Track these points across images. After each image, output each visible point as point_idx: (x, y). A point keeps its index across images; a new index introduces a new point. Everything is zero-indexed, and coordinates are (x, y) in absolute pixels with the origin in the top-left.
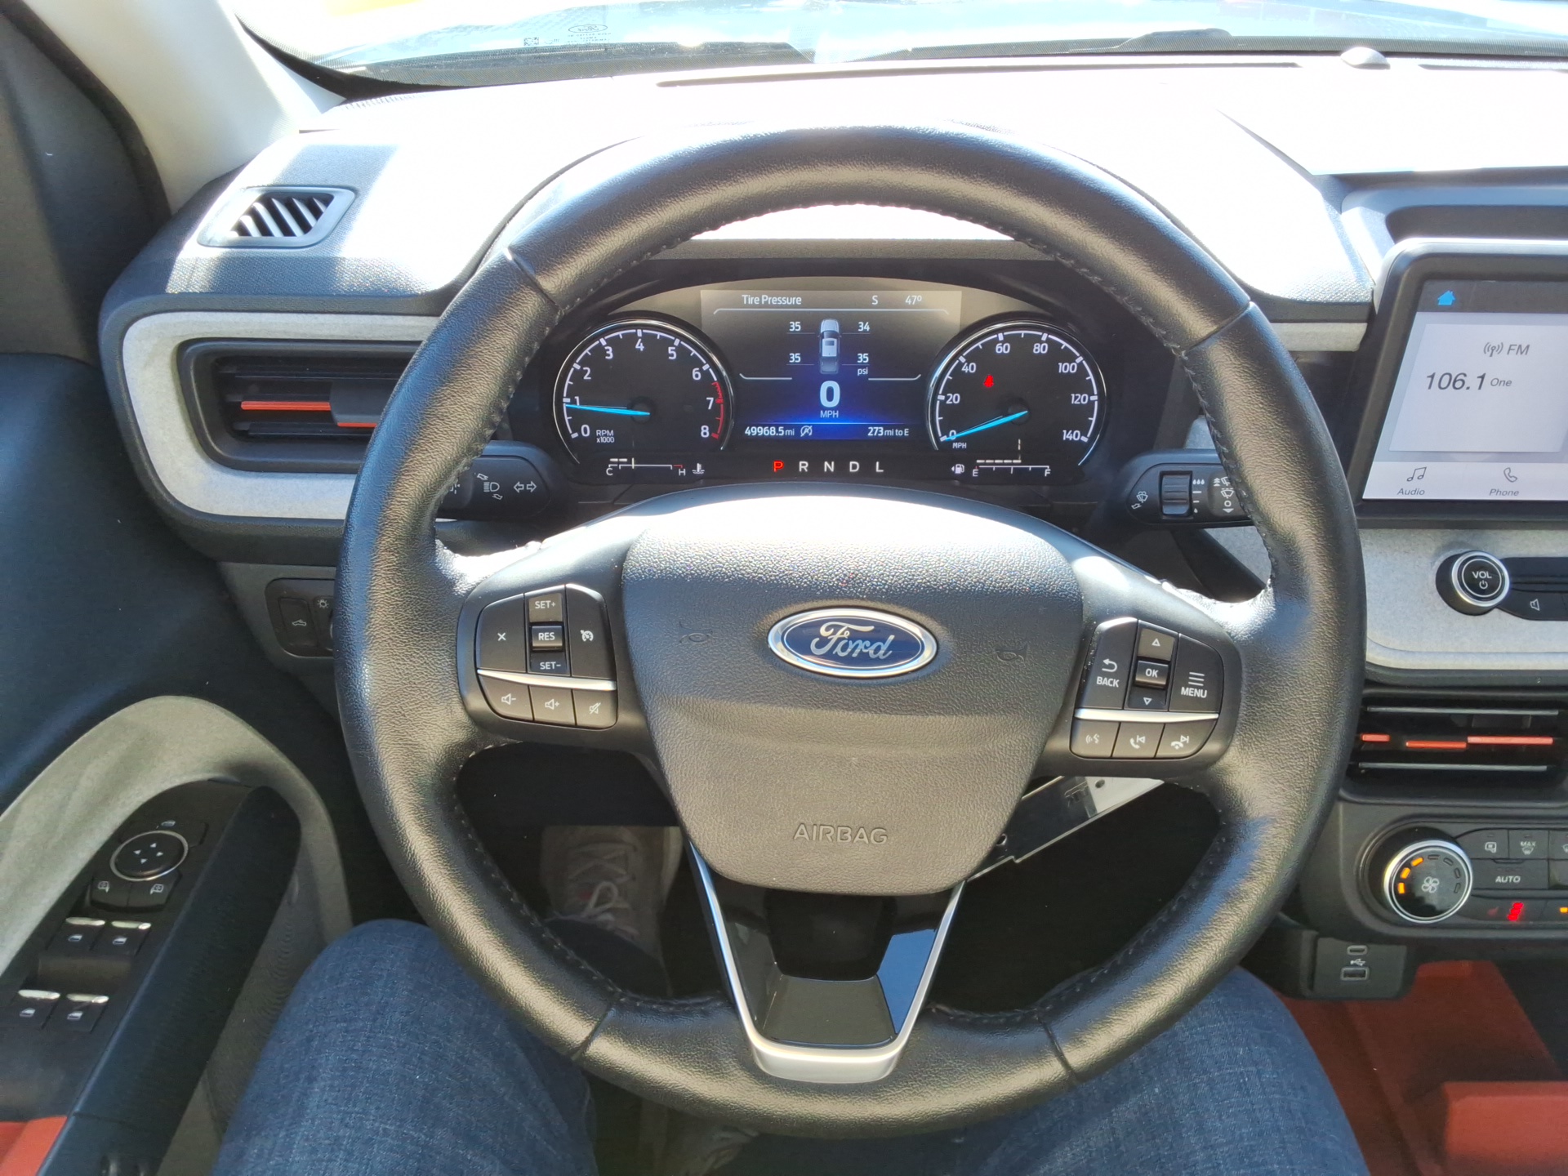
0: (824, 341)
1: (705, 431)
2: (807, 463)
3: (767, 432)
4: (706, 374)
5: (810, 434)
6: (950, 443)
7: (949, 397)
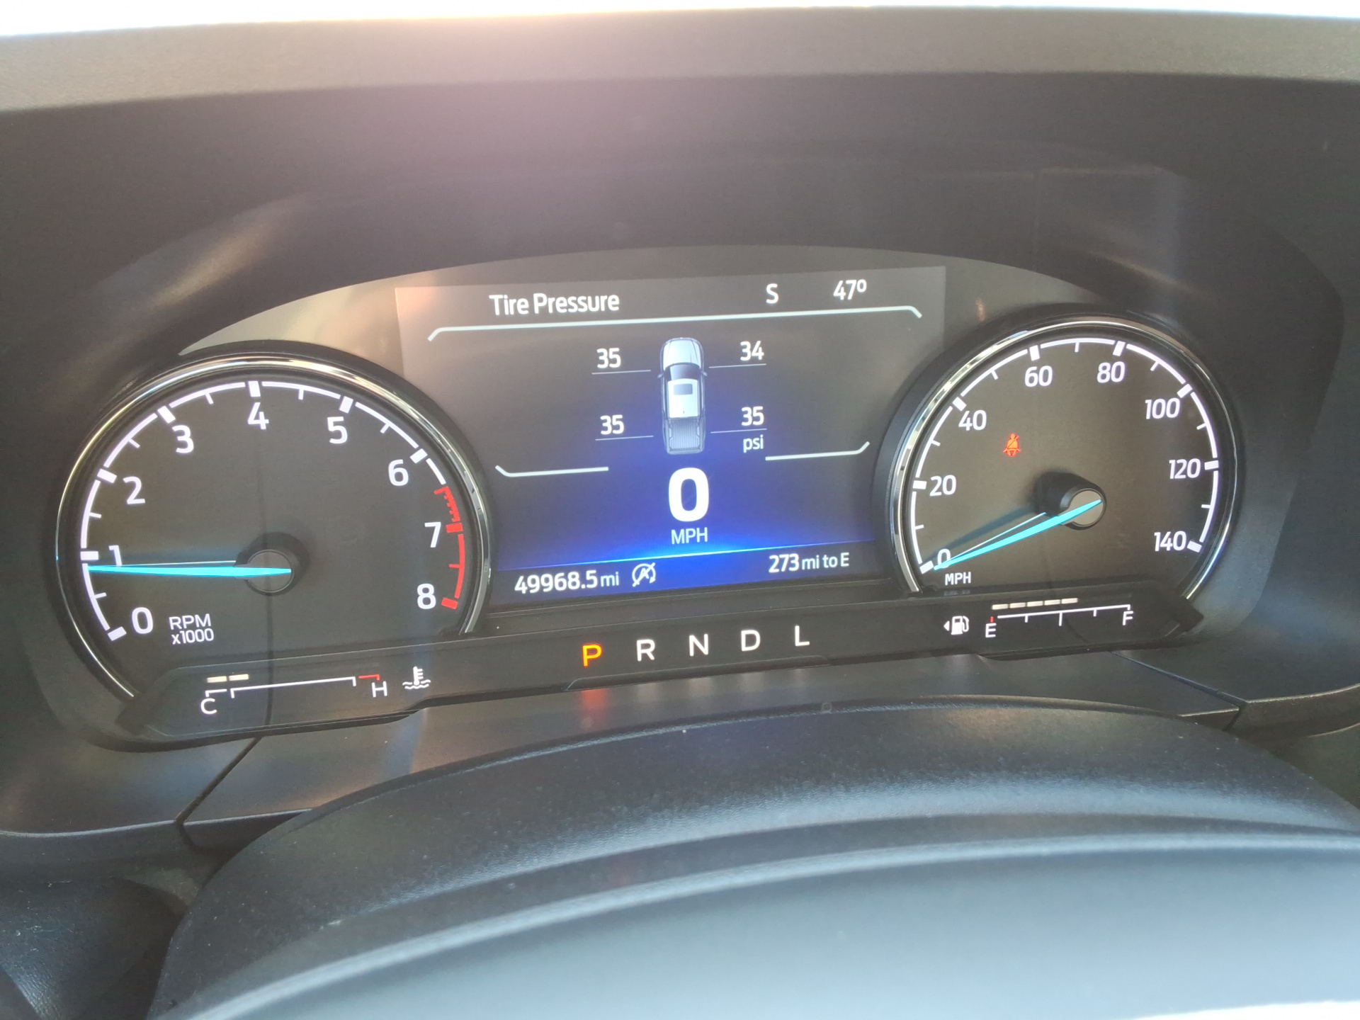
0: (672, 385)
1: (426, 596)
2: (652, 643)
3: (561, 584)
4: (419, 472)
5: (653, 580)
6: (942, 573)
7: (936, 482)
